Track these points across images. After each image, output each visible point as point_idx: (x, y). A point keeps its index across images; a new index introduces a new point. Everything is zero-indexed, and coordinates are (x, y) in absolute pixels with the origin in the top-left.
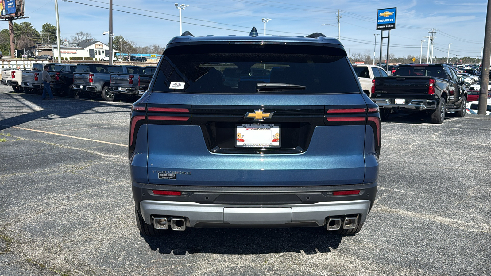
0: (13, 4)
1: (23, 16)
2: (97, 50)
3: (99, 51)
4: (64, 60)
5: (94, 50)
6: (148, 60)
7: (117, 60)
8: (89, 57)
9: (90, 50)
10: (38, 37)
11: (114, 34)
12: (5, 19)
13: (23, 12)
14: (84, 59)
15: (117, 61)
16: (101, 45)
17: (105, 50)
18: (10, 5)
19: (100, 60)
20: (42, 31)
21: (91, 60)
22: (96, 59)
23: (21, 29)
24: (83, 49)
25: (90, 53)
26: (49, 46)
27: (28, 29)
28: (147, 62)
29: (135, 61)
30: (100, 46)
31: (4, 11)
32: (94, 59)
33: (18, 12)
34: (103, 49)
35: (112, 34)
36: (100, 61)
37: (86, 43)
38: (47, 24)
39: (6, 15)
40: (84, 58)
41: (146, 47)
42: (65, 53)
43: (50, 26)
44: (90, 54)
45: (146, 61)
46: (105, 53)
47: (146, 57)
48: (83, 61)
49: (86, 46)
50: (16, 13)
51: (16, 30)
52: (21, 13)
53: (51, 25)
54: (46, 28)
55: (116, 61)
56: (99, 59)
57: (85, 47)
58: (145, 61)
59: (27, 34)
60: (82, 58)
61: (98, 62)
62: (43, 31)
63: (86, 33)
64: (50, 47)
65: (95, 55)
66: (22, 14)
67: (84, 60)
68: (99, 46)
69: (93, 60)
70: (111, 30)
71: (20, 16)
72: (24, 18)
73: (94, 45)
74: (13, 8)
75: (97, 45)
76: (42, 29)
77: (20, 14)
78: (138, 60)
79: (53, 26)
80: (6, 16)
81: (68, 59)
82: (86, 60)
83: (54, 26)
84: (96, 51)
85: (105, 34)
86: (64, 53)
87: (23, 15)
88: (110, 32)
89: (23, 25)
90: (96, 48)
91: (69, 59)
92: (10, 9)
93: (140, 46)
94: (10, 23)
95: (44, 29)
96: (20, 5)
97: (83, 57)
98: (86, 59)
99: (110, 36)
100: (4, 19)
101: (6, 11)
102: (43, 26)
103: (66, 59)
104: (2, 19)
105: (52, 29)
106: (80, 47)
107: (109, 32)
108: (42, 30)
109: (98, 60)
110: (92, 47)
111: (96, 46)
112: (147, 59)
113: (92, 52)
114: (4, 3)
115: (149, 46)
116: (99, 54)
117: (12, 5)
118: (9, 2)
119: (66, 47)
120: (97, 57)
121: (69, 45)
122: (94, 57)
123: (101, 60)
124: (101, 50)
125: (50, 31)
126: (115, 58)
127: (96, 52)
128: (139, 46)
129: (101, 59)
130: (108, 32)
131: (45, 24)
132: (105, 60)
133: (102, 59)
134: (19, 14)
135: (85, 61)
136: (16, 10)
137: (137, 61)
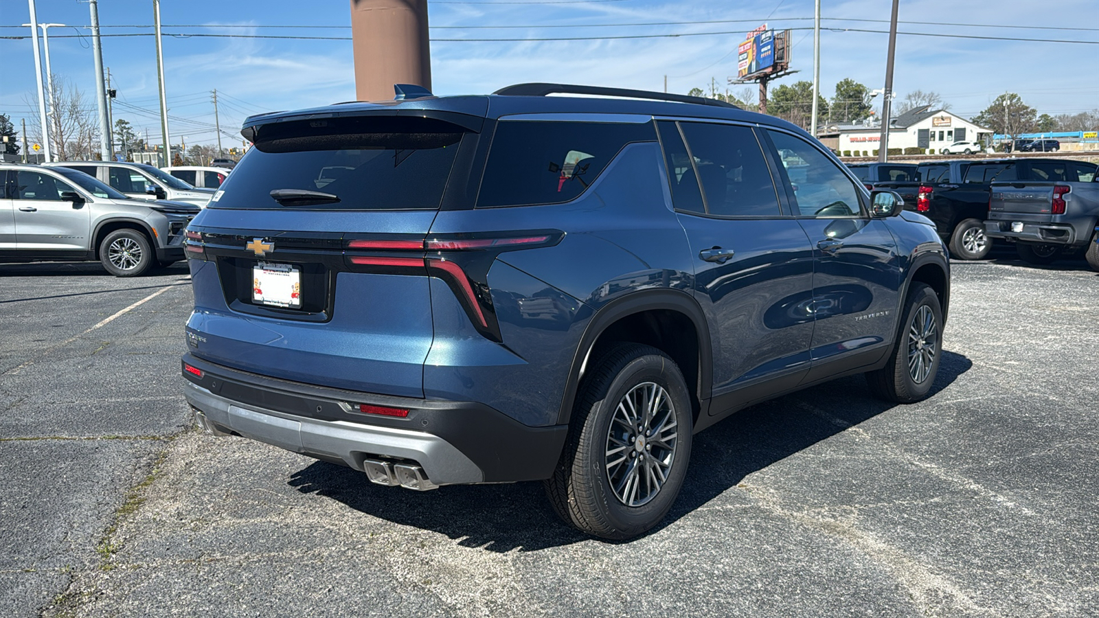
0: (771, 49)
1: (787, 71)
2: (937, 130)
3: (940, 132)
4: (859, 155)
5: (928, 130)
6: (1064, 148)
7: (982, 150)
8: (916, 146)
9: (920, 131)
10: (824, 111)
11: (894, 94)
12: (756, 80)
13: (787, 63)
14: (903, 152)
15: (982, 154)
16: (947, 118)
17: (956, 129)
18: (765, 52)
19: (940, 153)
20: (835, 97)
21: (921, 153)
22: (932, 151)
23: (792, 98)
24: (905, 130)
25: (919, 138)
26: (833, 128)
27: (805, 95)
28: (1059, 152)
29: (1027, 151)
30: (945, 121)
31: (754, 64)
32: (927, 152)
33: (777, 63)
34: (950, 126)
35: (891, 94)
36: (942, 155)
37: (915, 116)
38: (847, 83)
39: (756, 71)
40: (905, 150)
41: (1080, 115)
42: (864, 140)
43: (852, 85)
44: (920, 141)
45: (1058, 148)
46: (955, 137)
47: (1059, 140)
48: (901, 156)
49: (913, 123)
50: (775, 66)
51: (783, 100)
52: (783, 64)
53: (854, 84)
54: (842, 89)
55: (977, 154)
56: (940, 150)
57: (910, 126)
58: (1054, 149)
59: (802, 107)
60: (900, 150)
61: (936, 157)
62: (837, 96)
63: (928, 93)
64: (833, 131)
65: (930, 142)
66: (785, 67)
67: (905, 154)
68: (942, 121)
69: (924, 153)
70: (888, 85)
71: (781, 71)
72: (789, 74)
73: (930, 119)
74: (769, 56)
75: (938, 118)
76: (836, 94)
77: (782, 66)
78: (1035, 148)
79: (859, 83)
80: (755, 74)
81: (868, 154)
82: (909, 154)
83: (860, 85)
84: (934, 132)
85: (875, 96)
86: (861, 141)
87: (786, 69)
88: (886, 90)
89: (797, 89)
90: (934, 125)
91: (870, 155)
92: (764, 58)
93: (1067, 114)
94: (762, 86)
95: (839, 92)
96: (783, 48)
97: (903, 147)
98: (911, 151)
99: (886, 98)
100: (754, 81)
101: (757, 64)
102: (838, 86)
103: (865, 153)
104: (750, 80)
105: (856, 90)
106: (897, 127)
107: (884, 89)
108: (834, 95)
109: (937, 153)
110: (926, 124)
111: (935, 122)
112: (1061, 145)
113: (925, 136)
114: (755, 49)
115: (1089, 112)
116: (941, 138)
117: (768, 50)
118: (764, 46)
119: (868, 128)
120: (936, 146)
121: (876, 123)
122: (928, 147)
123: (943, 153)
124: (946, 130)
125: (850, 96)
126: (977, 145)
127: (933, 136)
128: (1062, 114)
129: (942, 151)
130: (883, 91)
131: (841, 82)
132: (951, 151)
133: (946, 150)
134: (779, 68)
135: (906, 156)
136: (774, 61)
137: (1034, 150)
